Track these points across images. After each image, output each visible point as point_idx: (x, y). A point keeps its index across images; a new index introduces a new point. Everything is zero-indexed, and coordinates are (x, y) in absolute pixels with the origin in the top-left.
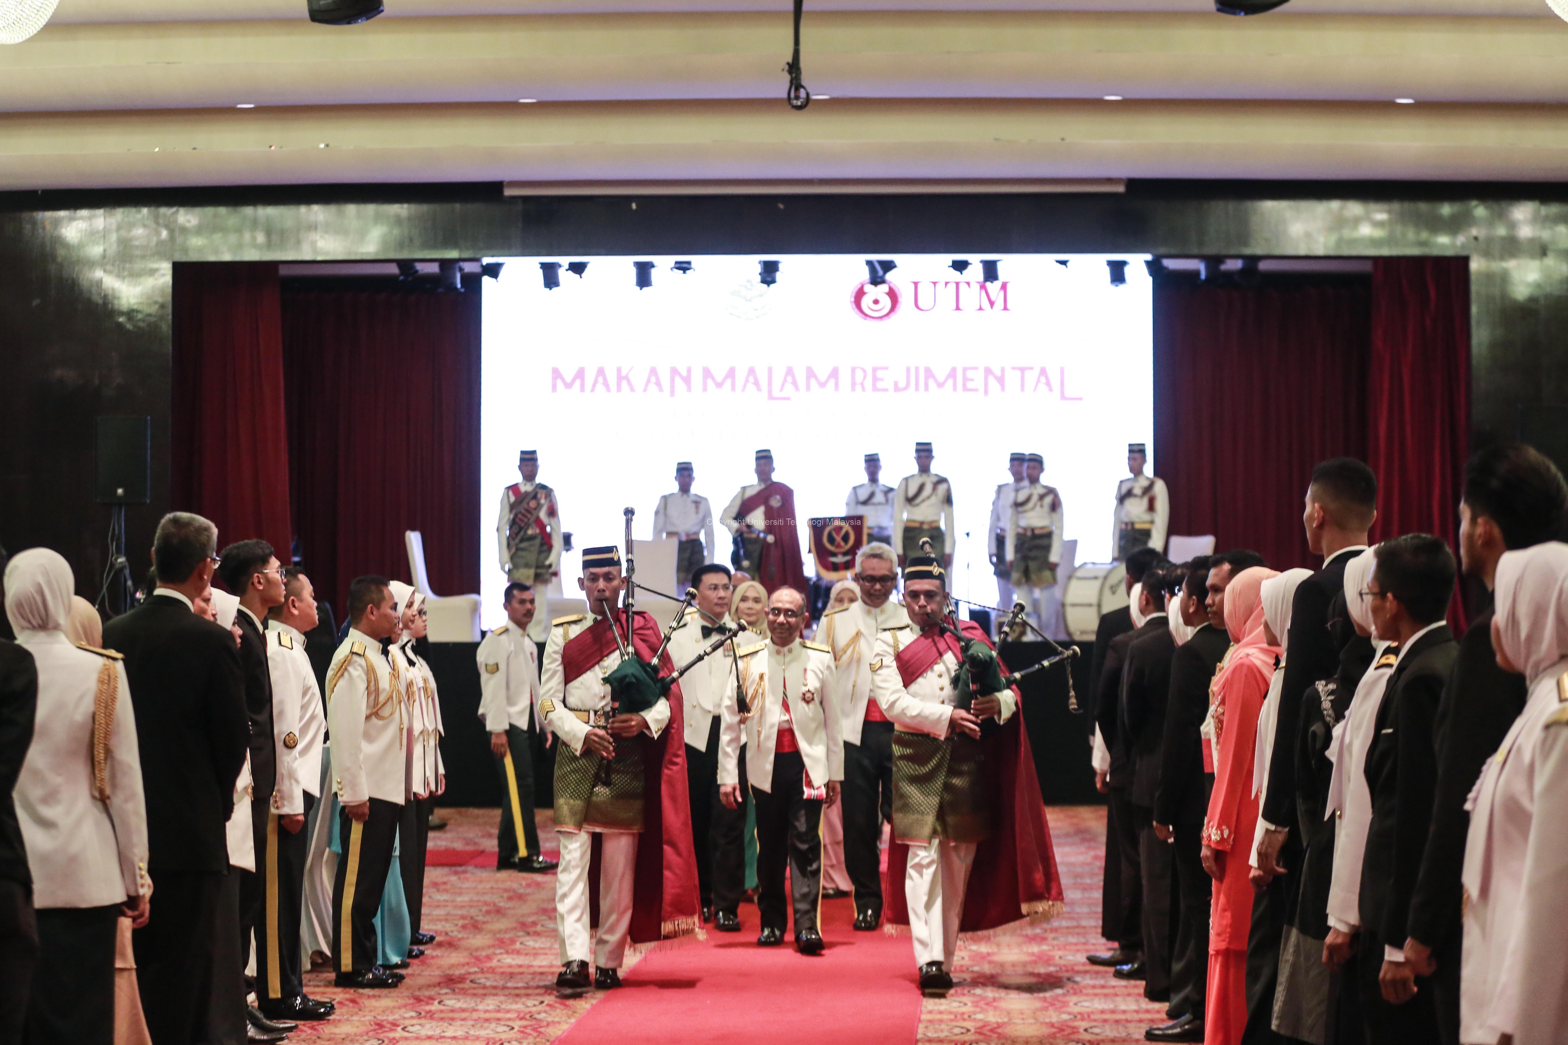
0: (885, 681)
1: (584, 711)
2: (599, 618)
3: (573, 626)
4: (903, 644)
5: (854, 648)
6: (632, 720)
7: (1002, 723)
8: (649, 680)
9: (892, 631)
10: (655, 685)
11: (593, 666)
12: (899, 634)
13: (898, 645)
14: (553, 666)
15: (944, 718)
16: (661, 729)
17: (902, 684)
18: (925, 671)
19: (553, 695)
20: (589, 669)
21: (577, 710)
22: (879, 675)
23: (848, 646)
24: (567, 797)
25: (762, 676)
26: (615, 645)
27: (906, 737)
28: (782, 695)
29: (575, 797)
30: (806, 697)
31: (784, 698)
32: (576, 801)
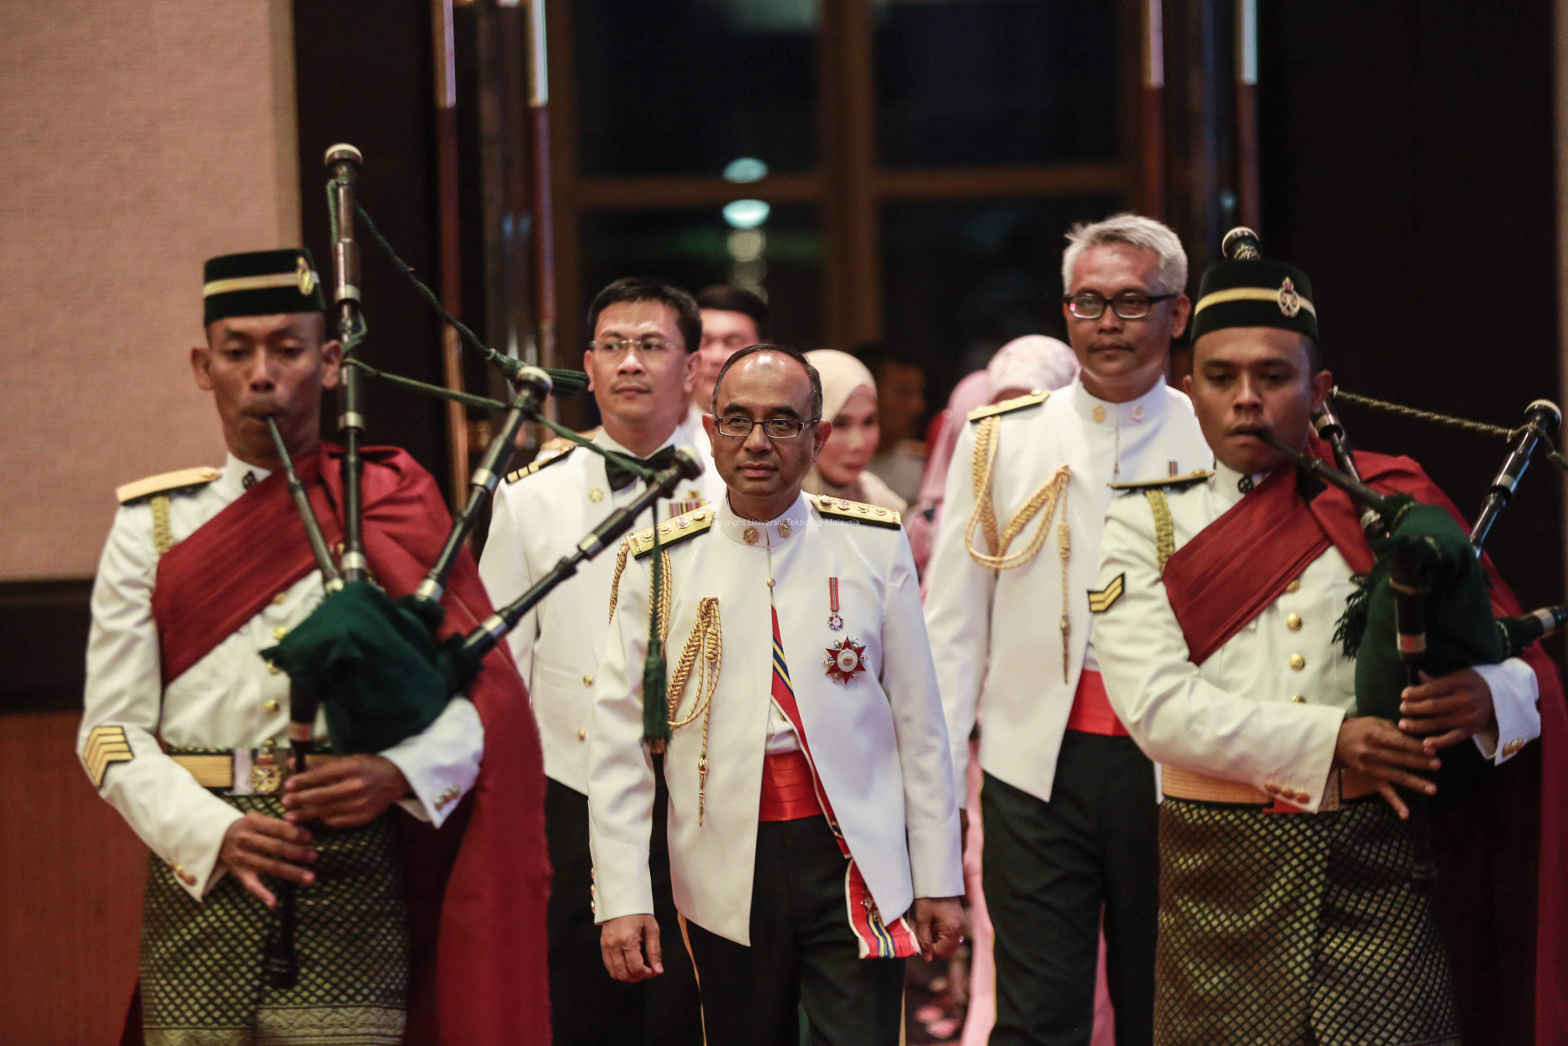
0: (1132, 640)
1: (219, 753)
2: (261, 474)
3: (183, 505)
4: (1185, 530)
5: (1046, 520)
6: (354, 775)
7: (1499, 757)
8: (409, 649)
9: (1153, 494)
10: (434, 662)
11: (245, 620)
12: (1175, 502)
13: (1170, 534)
14: (127, 623)
15: (1317, 739)
16: (454, 795)
17: (1184, 650)
18: (1252, 614)
19: (124, 715)
20: (235, 628)
21: (194, 753)
22: (1115, 622)
23: (1032, 510)
24: (191, 1023)
25: (708, 608)
26: (309, 559)
27: (1192, 816)
28: (770, 661)
29: (216, 1020)
30: (842, 663)
31: (774, 668)
32: (219, 1032)
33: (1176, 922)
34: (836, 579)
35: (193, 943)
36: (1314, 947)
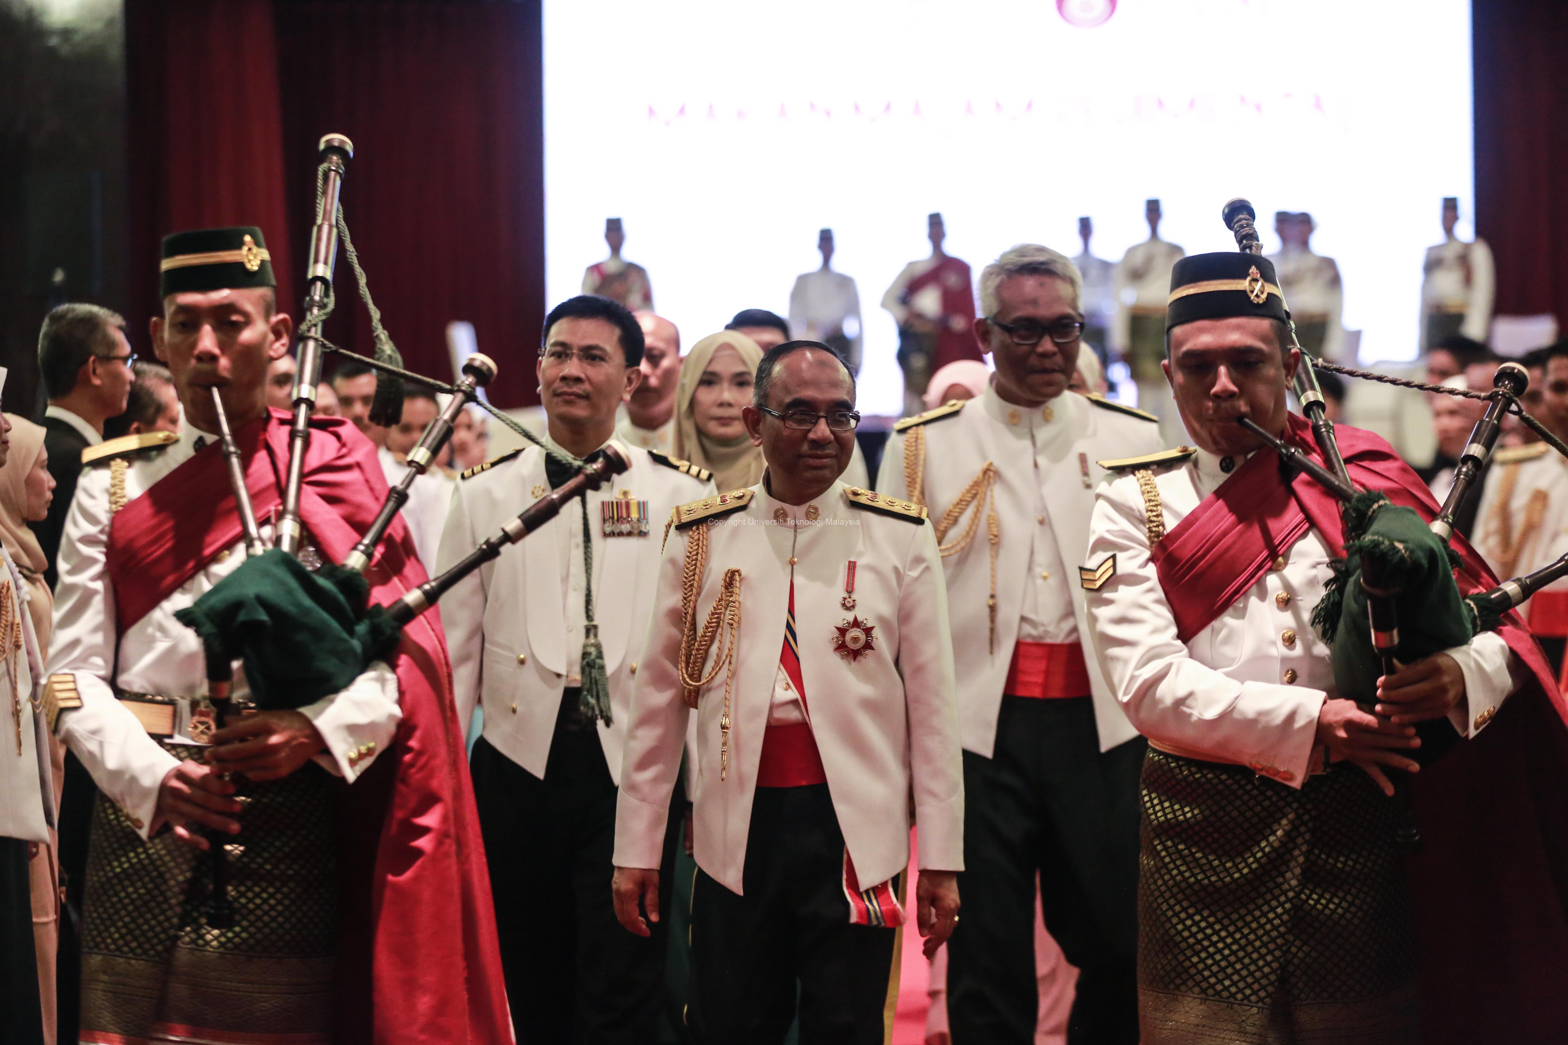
0: (1122, 620)
1: (163, 702)
2: (206, 439)
4: (1175, 513)
5: (977, 512)
6: (271, 732)
7: (1472, 733)
9: (1138, 474)
10: (350, 629)
11: (189, 576)
12: (1160, 482)
13: (1160, 517)
14: (84, 578)
15: (1297, 723)
16: (370, 752)
17: (1174, 630)
19: (78, 663)
20: (180, 584)
21: (142, 699)
22: (1105, 603)
23: (962, 504)
24: (109, 950)
25: (731, 579)
26: (238, 529)
27: (1182, 772)
28: (782, 630)
29: (132, 950)
30: (849, 640)
31: (786, 637)
32: (133, 962)
33: (1155, 865)
34: (855, 563)
35: (122, 876)
36: (1294, 901)
